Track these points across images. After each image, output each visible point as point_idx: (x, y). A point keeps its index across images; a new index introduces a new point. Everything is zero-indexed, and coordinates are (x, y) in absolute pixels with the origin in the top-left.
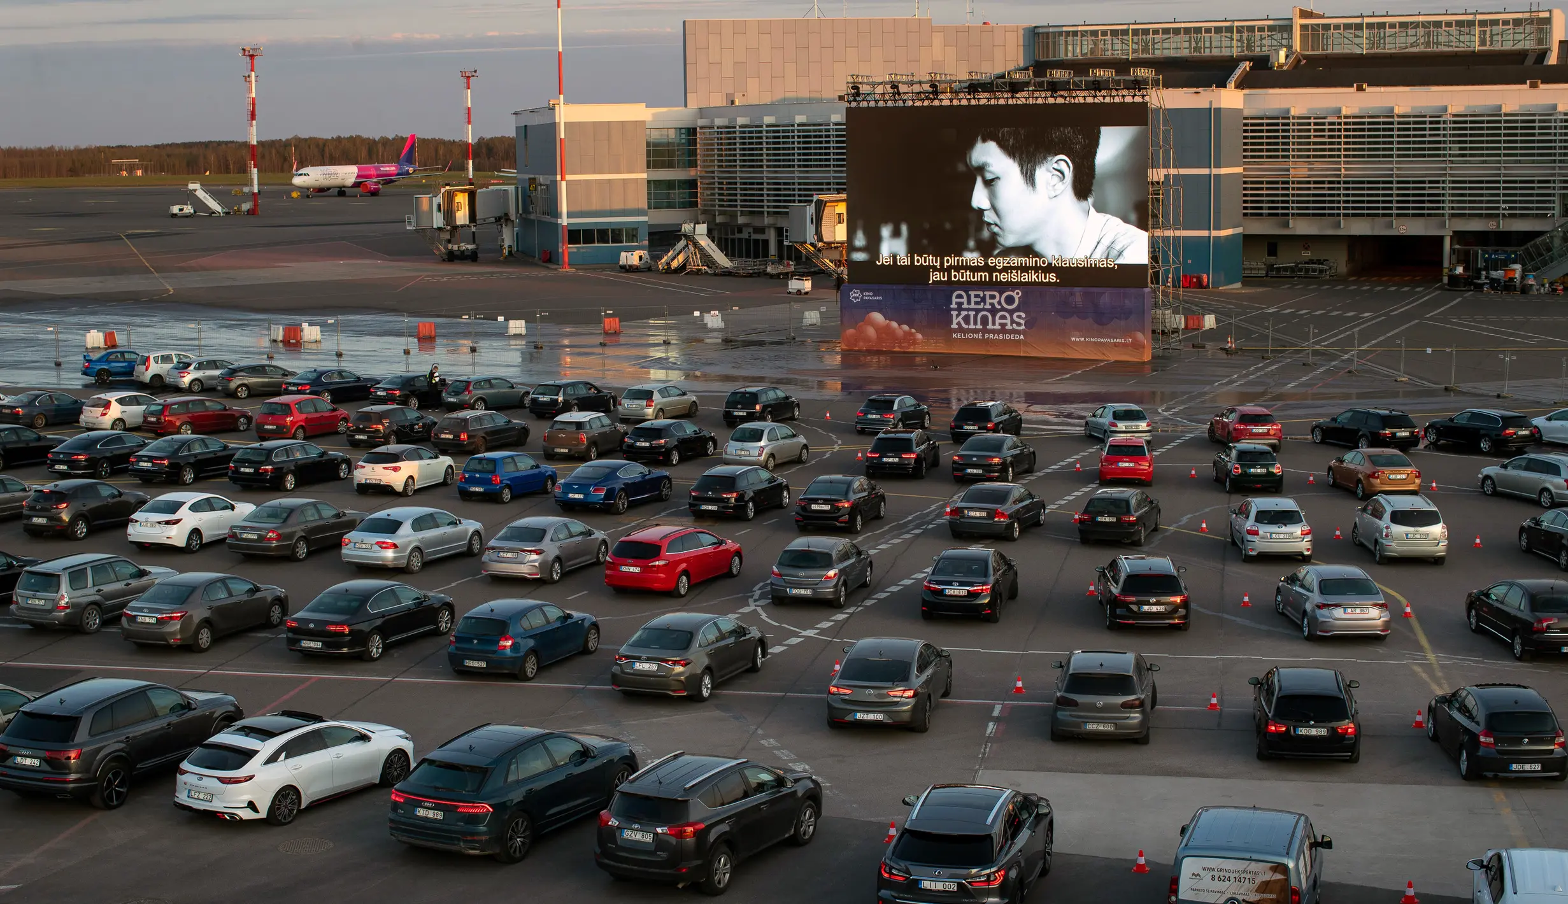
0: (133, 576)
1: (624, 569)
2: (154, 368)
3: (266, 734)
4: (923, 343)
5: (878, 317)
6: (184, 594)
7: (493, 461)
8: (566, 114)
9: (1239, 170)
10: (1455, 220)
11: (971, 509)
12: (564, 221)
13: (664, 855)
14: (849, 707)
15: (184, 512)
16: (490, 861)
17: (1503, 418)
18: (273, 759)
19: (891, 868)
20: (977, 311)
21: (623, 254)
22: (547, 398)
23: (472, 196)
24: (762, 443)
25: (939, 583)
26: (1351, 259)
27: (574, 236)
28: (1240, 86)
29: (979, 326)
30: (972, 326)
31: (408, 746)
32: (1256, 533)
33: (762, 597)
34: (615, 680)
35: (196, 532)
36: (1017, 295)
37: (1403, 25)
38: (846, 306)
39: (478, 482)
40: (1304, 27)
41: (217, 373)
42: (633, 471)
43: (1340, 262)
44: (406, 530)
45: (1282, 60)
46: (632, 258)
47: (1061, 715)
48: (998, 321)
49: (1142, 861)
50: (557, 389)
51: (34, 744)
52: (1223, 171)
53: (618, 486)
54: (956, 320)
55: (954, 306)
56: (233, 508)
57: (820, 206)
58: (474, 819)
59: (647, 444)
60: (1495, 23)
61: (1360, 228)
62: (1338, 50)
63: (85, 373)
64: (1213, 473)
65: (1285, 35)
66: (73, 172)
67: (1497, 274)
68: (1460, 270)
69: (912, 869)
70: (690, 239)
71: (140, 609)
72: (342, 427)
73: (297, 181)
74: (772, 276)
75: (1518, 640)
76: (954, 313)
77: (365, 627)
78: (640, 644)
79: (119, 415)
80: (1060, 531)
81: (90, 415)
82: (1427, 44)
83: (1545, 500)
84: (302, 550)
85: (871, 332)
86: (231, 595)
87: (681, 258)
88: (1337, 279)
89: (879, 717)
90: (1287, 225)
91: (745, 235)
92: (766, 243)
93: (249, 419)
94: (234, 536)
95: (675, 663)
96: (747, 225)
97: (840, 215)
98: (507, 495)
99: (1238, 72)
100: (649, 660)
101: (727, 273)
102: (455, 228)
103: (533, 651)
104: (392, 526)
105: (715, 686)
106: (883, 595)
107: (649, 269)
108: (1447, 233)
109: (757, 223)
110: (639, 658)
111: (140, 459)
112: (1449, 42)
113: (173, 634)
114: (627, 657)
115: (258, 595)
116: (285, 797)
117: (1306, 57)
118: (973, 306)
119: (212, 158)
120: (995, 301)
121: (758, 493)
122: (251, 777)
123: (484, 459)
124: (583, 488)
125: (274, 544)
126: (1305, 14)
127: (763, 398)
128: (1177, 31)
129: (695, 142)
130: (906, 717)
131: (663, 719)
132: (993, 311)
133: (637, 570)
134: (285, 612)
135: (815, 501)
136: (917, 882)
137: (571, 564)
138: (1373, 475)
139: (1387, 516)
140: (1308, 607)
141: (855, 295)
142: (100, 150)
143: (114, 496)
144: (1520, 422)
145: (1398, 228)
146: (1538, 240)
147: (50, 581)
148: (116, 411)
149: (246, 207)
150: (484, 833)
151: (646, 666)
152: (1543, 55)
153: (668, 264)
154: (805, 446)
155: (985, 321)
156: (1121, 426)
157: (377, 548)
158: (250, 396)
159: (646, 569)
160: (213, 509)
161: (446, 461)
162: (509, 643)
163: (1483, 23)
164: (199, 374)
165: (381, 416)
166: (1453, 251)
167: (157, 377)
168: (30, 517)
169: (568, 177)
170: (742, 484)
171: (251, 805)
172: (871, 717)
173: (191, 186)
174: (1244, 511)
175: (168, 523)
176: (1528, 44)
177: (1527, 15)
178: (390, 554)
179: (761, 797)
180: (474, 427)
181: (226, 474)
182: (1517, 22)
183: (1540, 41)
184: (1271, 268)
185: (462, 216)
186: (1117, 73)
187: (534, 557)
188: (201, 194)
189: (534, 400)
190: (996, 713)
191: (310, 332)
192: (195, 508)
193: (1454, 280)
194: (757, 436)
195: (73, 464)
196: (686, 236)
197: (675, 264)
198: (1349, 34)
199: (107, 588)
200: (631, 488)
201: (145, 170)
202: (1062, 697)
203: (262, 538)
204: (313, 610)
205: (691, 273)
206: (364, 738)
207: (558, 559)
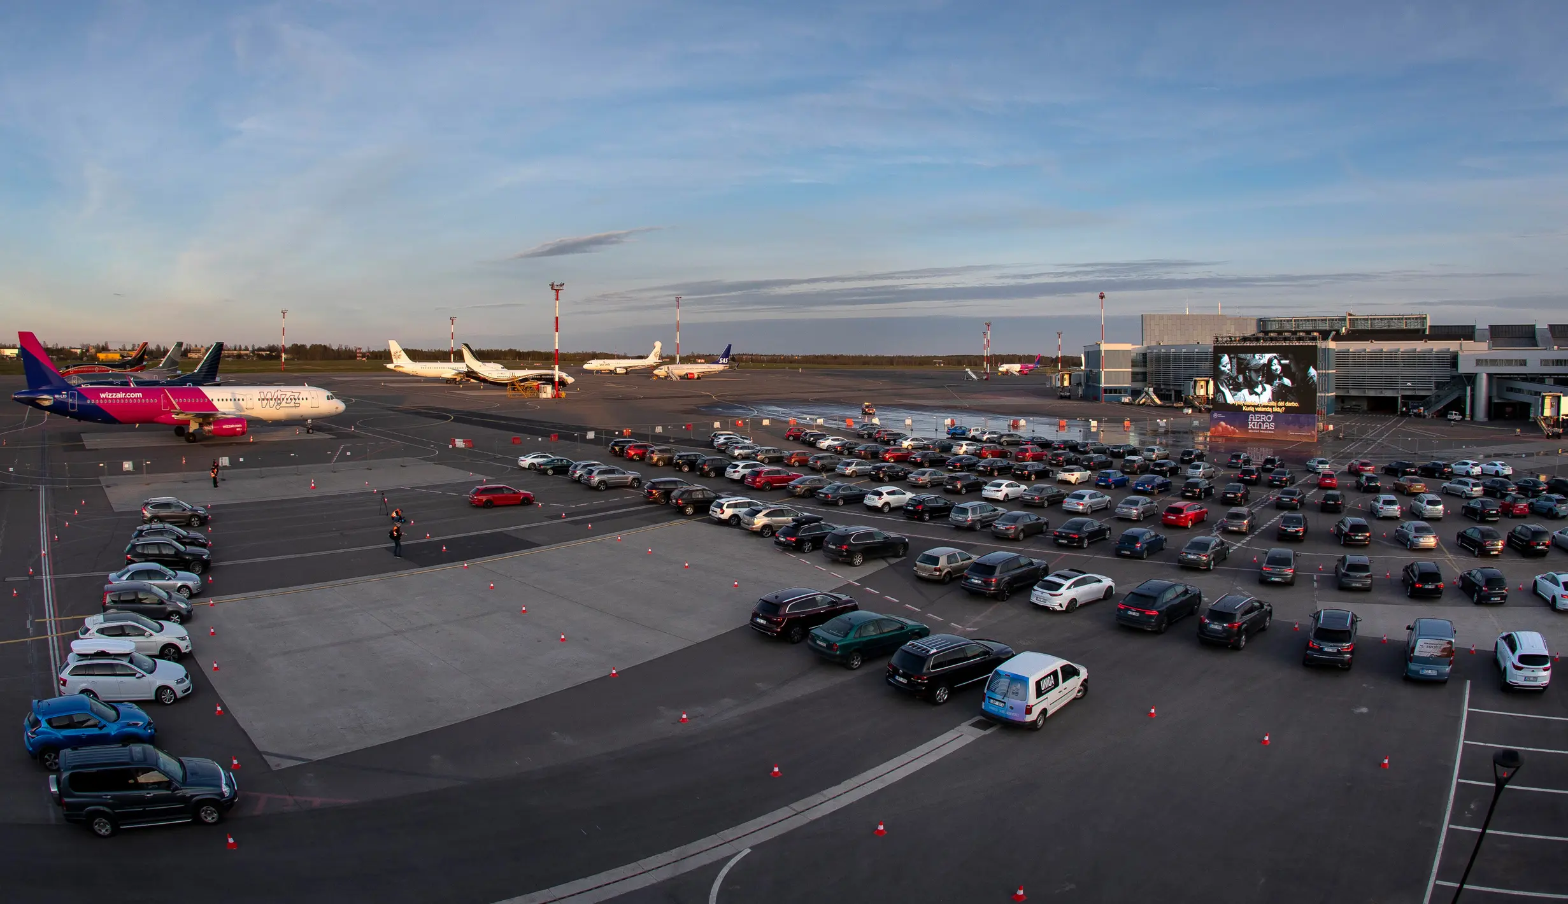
0: (992, 511)
1: (1169, 517)
2: (973, 433)
3: (1067, 578)
4: (1238, 433)
5: (1223, 423)
6: (1015, 519)
7: (1109, 473)
8: (1104, 347)
9: (1334, 371)
10: (1402, 391)
11: (1284, 498)
12: (1103, 385)
13: (1225, 634)
14: (1269, 575)
15: (1003, 487)
16: (1157, 632)
17: (1444, 464)
18: (1069, 588)
19: (1313, 642)
20: (1258, 422)
21: (1123, 398)
22: (1116, 450)
23: (1070, 375)
24: (1200, 470)
25: (1285, 527)
26: (1368, 405)
27: (1106, 391)
28: (1333, 340)
29: (1258, 428)
30: (1256, 428)
31: (1113, 584)
32: (1383, 508)
33: (1218, 529)
34: (1179, 561)
35: (1007, 495)
36: (1271, 416)
37: (1381, 319)
38: (1212, 419)
39: (1103, 481)
40: (1350, 319)
41: (996, 436)
42: (1159, 479)
43: (1364, 405)
44: (1087, 499)
45: (1344, 331)
46: (1126, 400)
47: (1343, 580)
48: (1265, 426)
49: (1385, 638)
50: (1120, 447)
51: (979, 575)
52: (1330, 371)
53: (1155, 485)
54: (1250, 425)
55: (1250, 420)
56: (1019, 486)
57: (1196, 382)
58: (1151, 617)
59: (1159, 469)
60: (1409, 318)
61: (1372, 393)
62: (1360, 328)
63: (948, 434)
64: (1355, 485)
65: (1343, 322)
66: (920, 364)
67: (1415, 411)
68: (1404, 409)
69: (1321, 643)
70: (1147, 393)
71: (999, 524)
72: (1045, 457)
73: (1000, 369)
74: (1175, 407)
75: (1477, 550)
76: (1250, 423)
77: (1082, 535)
78: (1190, 547)
79: (965, 450)
80: (1313, 507)
81: (955, 449)
82: (1389, 326)
83: (1464, 496)
84: (1046, 504)
85: (1220, 429)
86: (1031, 521)
87: (1144, 400)
88: (1365, 412)
89: (1280, 580)
90: (1348, 392)
91: (1163, 393)
92: (1171, 395)
93: (1011, 453)
94: (1022, 497)
95: (1204, 556)
96: (1164, 389)
97: (1202, 386)
98: (1113, 486)
99: (1331, 335)
100: (1194, 554)
101: (1160, 406)
102: (1064, 387)
103: (1147, 548)
104: (1082, 497)
105: (1215, 565)
106: (1260, 530)
107: (1132, 404)
108: (1399, 395)
109: (1168, 388)
110: (1190, 553)
111: (979, 466)
112: (1395, 326)
113: (1012, 533)
114: (1186, 553)
115: (1040, 521)
116: (1072, 602)
117: (1351, 330)
118: (1256, 420)
119: (966, 361)
120: (1264, 418)
121: (1205, 489)
122: (1062, 594)
123: (1105, 473)
124: (1143, 485)
125: (1037, 501)
126: (1350, 315)
127: (1194, 453)
128: (1308, 320)
129: (1146, 358)
130: (1289, 580)
131: (1199, 577)
132: (1263, 422)
133: (1174, 518)
134: (1047, 528)
135: (1229, 493)
136: (1322, 648)
137: (1147, 515)
138: (1411, 486)
139: (1425, 502)
140: (1410, 537)
141: (1215, 415)
142: (928, 357)
143: (975, 479)
144: (1448, 466)
145: (1384, 394)
146: (1428, 399)
147: (964, 511)
148: (964, 448)
149: (985, 377)
150: (1153, 622)
151: (1192, 557)
152: (1424, 330)
153: (1139, 402)
154: (1214, 472)
155: (1260, 425)
156: (1320, 466)
157: (1076, 505)
158: (1007, 445)
159: (1177, 518)
160: (1012, 487)
161: (1089, 472)
162: (1139, 545)
163: (1406, 319)
164: (989, 436)
165: (1061, 455)
166: (1402, 402)
167: (973, 436)
168: (946, 486)
169: (1104, 370)
170: (1201, 486)
171: (1061, 605)
172: (1277, 579)
173: (967, 370)
174: (1376, 500)
175: (997, 491)
176: (1419, 327)
177: (1419, 316)
178: (1081, 507)
179: (1256, 613)
180: (1095, 460)
181: (1010, 473)
182: (1416, 318)
183: (1423, 325)
184: (1342, 408)
185: (1066, 383)
186: (1306, 334)
187: (1135, 511)
188: (970, 372)
189: (1112, 451)
190: (1315, 578)
191: (1022, 422)
192: (1007, 486)
193: (1402, 412)
194: (1198, 467)
195: (955, 467)
196: (1146, 392)
197: (1141, 402)
198: (1363, 322)
199: (984, 514)
200: (1159, 486)
201: (944, 364)
202: (1345, 573)
203: (1033, 499)
204: (1064, 528)
205: (1147, 406)
206: (1099, 581)
207: (1143, 512)
